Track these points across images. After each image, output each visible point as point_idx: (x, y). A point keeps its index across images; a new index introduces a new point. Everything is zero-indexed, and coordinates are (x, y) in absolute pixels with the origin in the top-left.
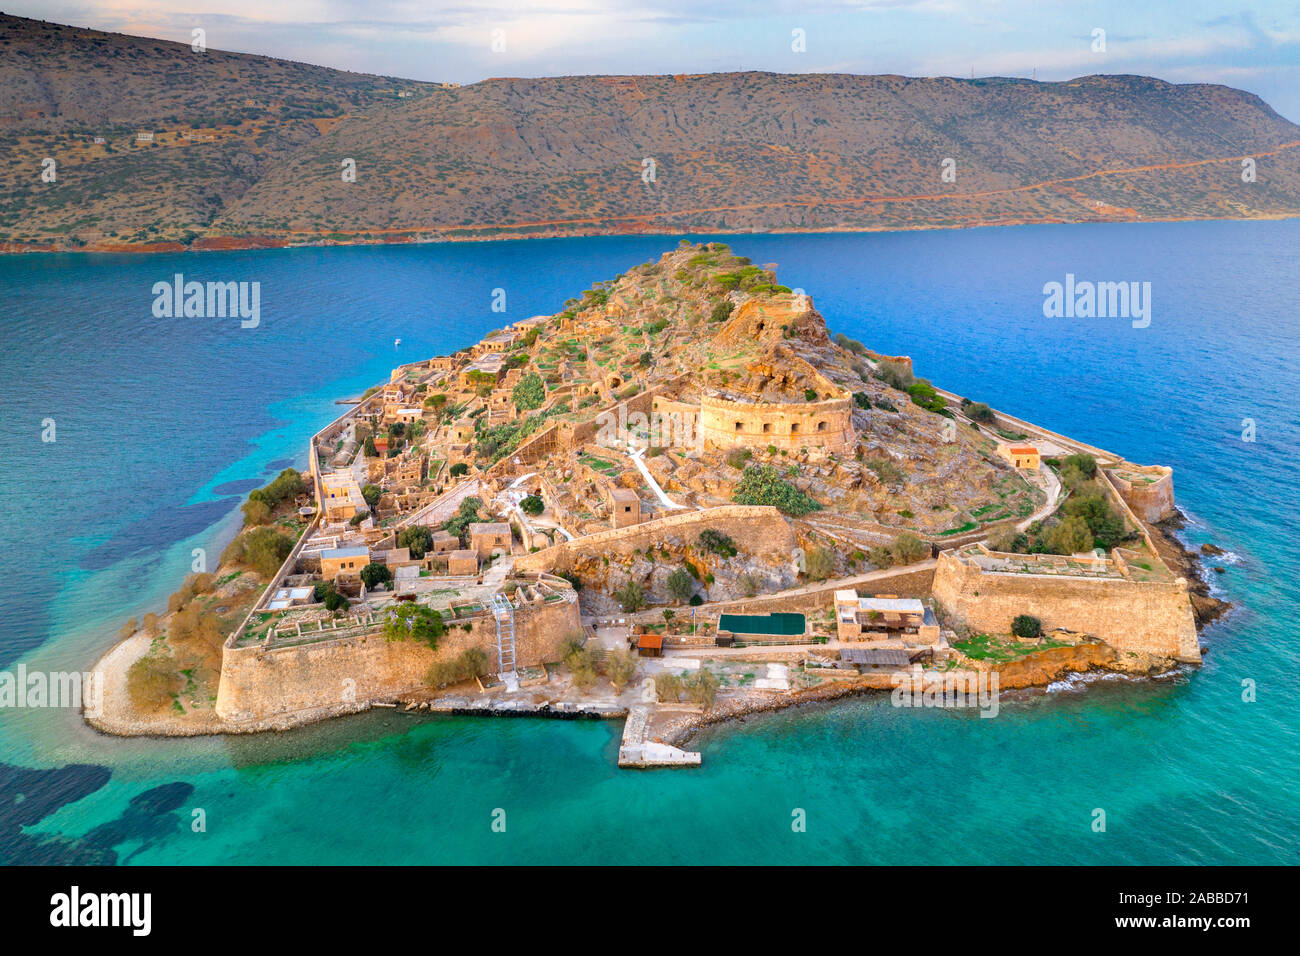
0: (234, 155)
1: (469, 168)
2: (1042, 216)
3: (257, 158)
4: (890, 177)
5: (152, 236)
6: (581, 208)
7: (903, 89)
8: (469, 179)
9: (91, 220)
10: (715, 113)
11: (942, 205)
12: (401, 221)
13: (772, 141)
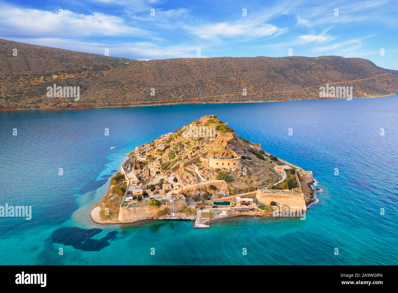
0: (80, 82)
1: (146, 85)
2: (307, 97)
3: (86, 82)
4: (264, 86)
5: (58, 105)
6: (178, 96)
7: (268, 61)
8: (146, 88)
9: (41, 101)
10: (215, 69)
11: (279, 95)
12: (127, 101)
13: (231, 76)
